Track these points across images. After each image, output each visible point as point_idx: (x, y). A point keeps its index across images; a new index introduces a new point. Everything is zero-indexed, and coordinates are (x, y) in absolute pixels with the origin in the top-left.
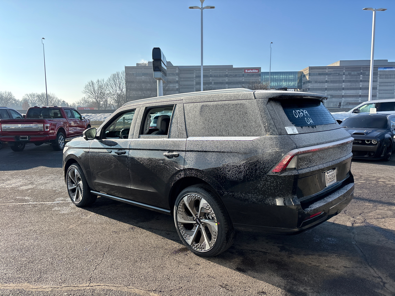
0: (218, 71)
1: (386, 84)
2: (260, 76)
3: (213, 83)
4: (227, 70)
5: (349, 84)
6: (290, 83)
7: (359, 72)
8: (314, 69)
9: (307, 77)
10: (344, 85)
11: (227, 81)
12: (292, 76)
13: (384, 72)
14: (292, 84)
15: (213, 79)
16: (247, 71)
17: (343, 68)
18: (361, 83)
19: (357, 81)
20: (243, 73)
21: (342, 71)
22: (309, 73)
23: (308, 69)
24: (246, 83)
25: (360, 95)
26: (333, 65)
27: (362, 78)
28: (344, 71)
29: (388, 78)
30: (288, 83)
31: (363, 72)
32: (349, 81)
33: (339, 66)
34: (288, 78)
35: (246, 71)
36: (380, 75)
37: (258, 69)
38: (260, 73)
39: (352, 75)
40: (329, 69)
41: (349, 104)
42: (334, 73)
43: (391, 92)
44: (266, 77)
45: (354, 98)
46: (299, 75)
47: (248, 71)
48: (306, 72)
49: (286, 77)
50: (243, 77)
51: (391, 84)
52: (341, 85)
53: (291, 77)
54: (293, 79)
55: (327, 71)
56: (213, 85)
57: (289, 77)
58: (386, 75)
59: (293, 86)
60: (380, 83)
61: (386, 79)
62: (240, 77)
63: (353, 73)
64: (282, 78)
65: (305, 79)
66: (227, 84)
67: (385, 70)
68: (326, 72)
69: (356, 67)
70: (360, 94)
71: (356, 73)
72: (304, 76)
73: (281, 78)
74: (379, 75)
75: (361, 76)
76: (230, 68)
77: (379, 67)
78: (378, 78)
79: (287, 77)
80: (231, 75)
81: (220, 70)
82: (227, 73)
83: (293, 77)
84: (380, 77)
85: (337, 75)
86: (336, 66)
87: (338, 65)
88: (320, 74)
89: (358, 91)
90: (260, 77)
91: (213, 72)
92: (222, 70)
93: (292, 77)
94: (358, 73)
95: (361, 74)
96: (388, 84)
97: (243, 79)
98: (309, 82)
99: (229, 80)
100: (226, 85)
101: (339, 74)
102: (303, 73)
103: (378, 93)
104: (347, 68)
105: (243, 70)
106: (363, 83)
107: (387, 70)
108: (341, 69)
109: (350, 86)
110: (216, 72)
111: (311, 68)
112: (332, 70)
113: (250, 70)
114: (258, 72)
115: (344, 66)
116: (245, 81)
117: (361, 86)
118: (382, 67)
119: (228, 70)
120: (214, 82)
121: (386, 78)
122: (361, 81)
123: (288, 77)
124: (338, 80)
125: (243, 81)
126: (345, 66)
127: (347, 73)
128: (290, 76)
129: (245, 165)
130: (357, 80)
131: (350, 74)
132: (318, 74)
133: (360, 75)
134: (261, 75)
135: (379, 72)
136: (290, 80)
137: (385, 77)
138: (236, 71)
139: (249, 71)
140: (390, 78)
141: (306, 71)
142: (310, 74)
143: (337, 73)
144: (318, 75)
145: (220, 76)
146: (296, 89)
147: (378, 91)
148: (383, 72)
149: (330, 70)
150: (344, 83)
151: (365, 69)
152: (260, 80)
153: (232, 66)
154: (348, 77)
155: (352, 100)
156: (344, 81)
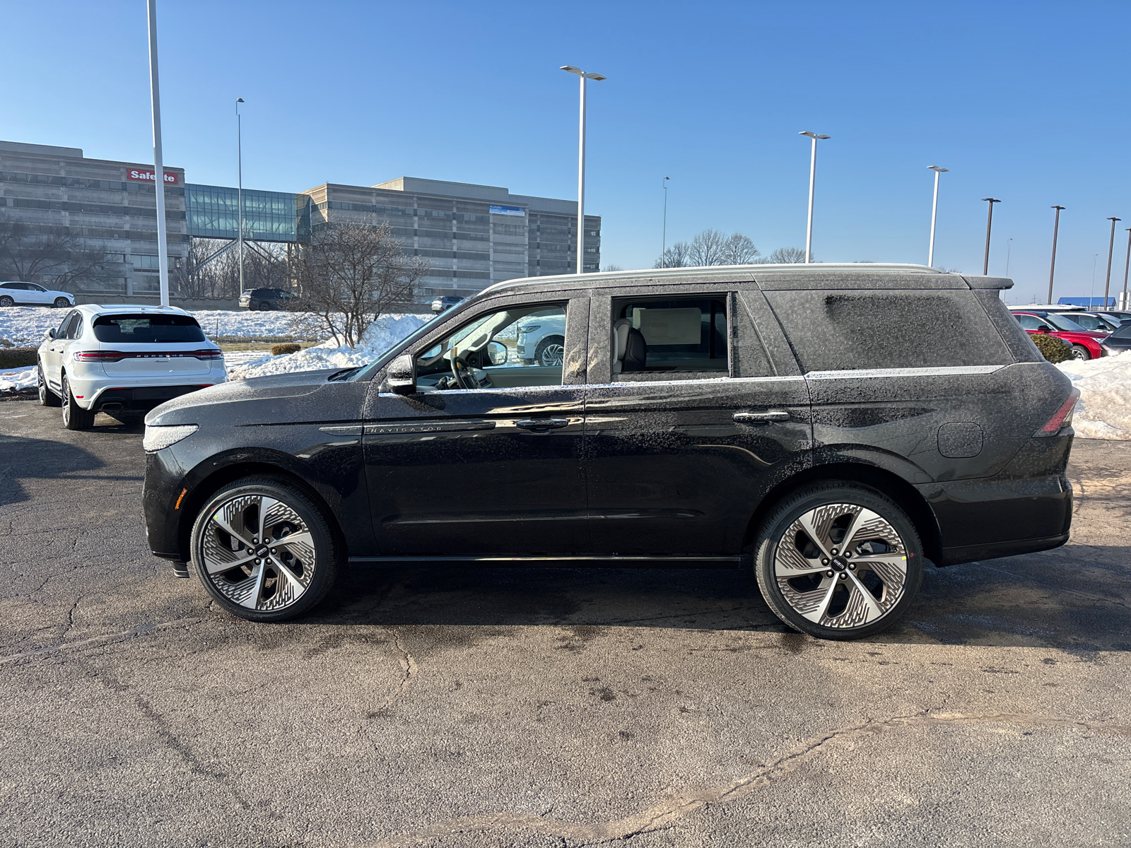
0: (29, 165)
1: (508, 248)
2: (182, 195)
3: (10, 203)
4: (62, 164)
5: (428, 241)
6: (276, 225)
7: (450, 213)
8: (342, 191)
9: (324, 213)
10: (416, 243)
11: (65, 199)
12: (281, 206)
13: (502, 217)
14: (281, 228)
15: (11, 188)
16: (137, 176)
17: (413, 197)
18: (455, 241)
19: (445, 236)
20: (124, 179)
21: (411, 205)
22: (328, 201)
23: (326, 191)
24: (135, 214)
25: (455, 272)
26: (387, 187)
27: (457, 227)
28: (415, 206)
29: (510, 234)
30: (269, 225)
31: (457, 213)
32: (428, 234)
33: (403, 190)
34: (268, 211)
35: (135, 174)
36: (495, 224)
37: (172, 171)
38: (180, 185)
39: (434, 219)
40: (379, 195)
41: (432, 293)
42: (392, 209)
43: (518, 267)
44: (201, 200)
45: (441, 278)
46: (302, 205)
47: (139, 174)
48: (321, 198)
49: (261, 206)
50: (125, 194)
51: (517, 249)
52: (409, 241)
53: (278, 207)
54: (283, 212)
55: (373, 200)
56: (10, 207)
57: (272, 209)
58: (507, 226)
59: (286, 234)
60: (494, 243)
61: (508, 237)
62: (111, 190)
63: (435, 213)
64: (252, 207)
65: (317, 217)
66: (65, 210)
67: (503, 213)
68: (371, 202)
69: (441, 200)
70: (454, 270)
71: (442, 213)
72: (315, 208)
73: (247, 209)
74: (492, 225)
75: (455, 222)
76: (73, 157)
77: (493, 205)
78: (491, 231)
79: (265, 207)
80: (77, 182)
81: (34, 161)
82: (63, 174)
83: (283, 207)
84: (494, 230)
85: (400, 216)
86: (393, 189)
87: (399, 187)
88: (357, 208)
89: (449, 260)
90: (183, 199)
91: (8, 163)
92: (44, 161)
93: (281, 210)
94: (448, 216)
95: (454, 219)
96: (513, 248)
97: (123, 199)
98: (329, 226)
99: (70, 197)
100: (63, 213)
101: (403, 212)
102: (311, 201)
103: (491, 269)
104: (422, 199)
105: (122, 170)
106: (459, 241)
107: (509, 213)
108: (408, 201)
109: (432, 246)
110: (18, 164)
111: (332, 189)
112: (387, 199)
113: (148, 174)
114: (176, 182)
115: (414, 193)
116: (131, 206)
117: (455, 249)
118: (497, 206)
119: (68, 164)
120: (14, 200)
121: (506, 233)
122: (455, 236)
123: (268, 206)
124: (403, 229)
125: (126, 205)
126: (417, 193)
127: (421, 212)
128: (273, 205)
129: (985, 425)
130: (445, 232)
131: (428, 215)
132: (351, 206)
133: (451, 221)
134: (186, 193)
135: (491, 218)
136: (273, 217)
137: (506, 231)
138: (96, 171)
139: (143, 176)
140: (516, 235)
141: (321, 195)
142: (330, 206)
143: (397, 210)
144: (351, 208)
145: (36, 181)
146: (294, 243)
147: (491, 263)
148: (499, 217)
149: (382, 199)
150: (416, 238)
151: (463, 206)
152: (183, 208)
153: (81, 151)
154: (426, 222)
155: (438, 282)
156: (416, 233)
